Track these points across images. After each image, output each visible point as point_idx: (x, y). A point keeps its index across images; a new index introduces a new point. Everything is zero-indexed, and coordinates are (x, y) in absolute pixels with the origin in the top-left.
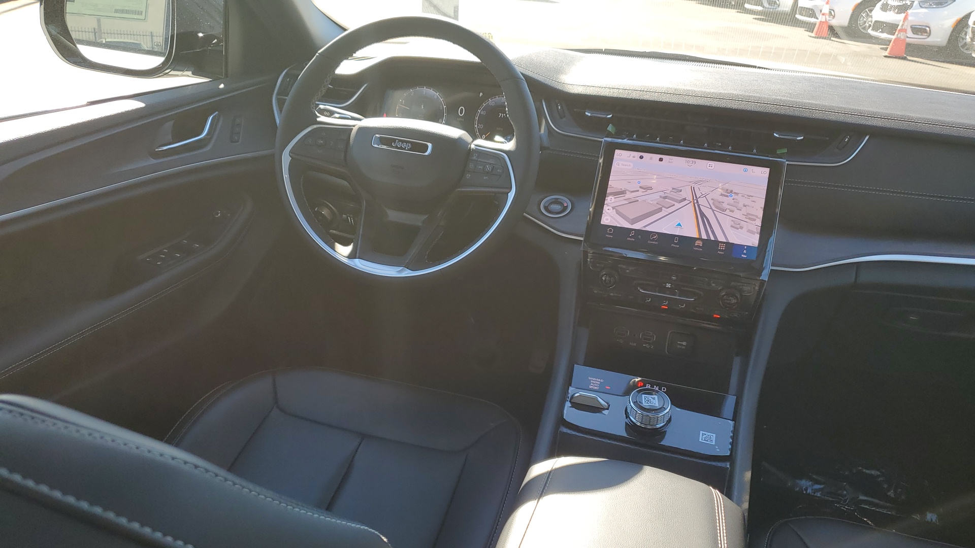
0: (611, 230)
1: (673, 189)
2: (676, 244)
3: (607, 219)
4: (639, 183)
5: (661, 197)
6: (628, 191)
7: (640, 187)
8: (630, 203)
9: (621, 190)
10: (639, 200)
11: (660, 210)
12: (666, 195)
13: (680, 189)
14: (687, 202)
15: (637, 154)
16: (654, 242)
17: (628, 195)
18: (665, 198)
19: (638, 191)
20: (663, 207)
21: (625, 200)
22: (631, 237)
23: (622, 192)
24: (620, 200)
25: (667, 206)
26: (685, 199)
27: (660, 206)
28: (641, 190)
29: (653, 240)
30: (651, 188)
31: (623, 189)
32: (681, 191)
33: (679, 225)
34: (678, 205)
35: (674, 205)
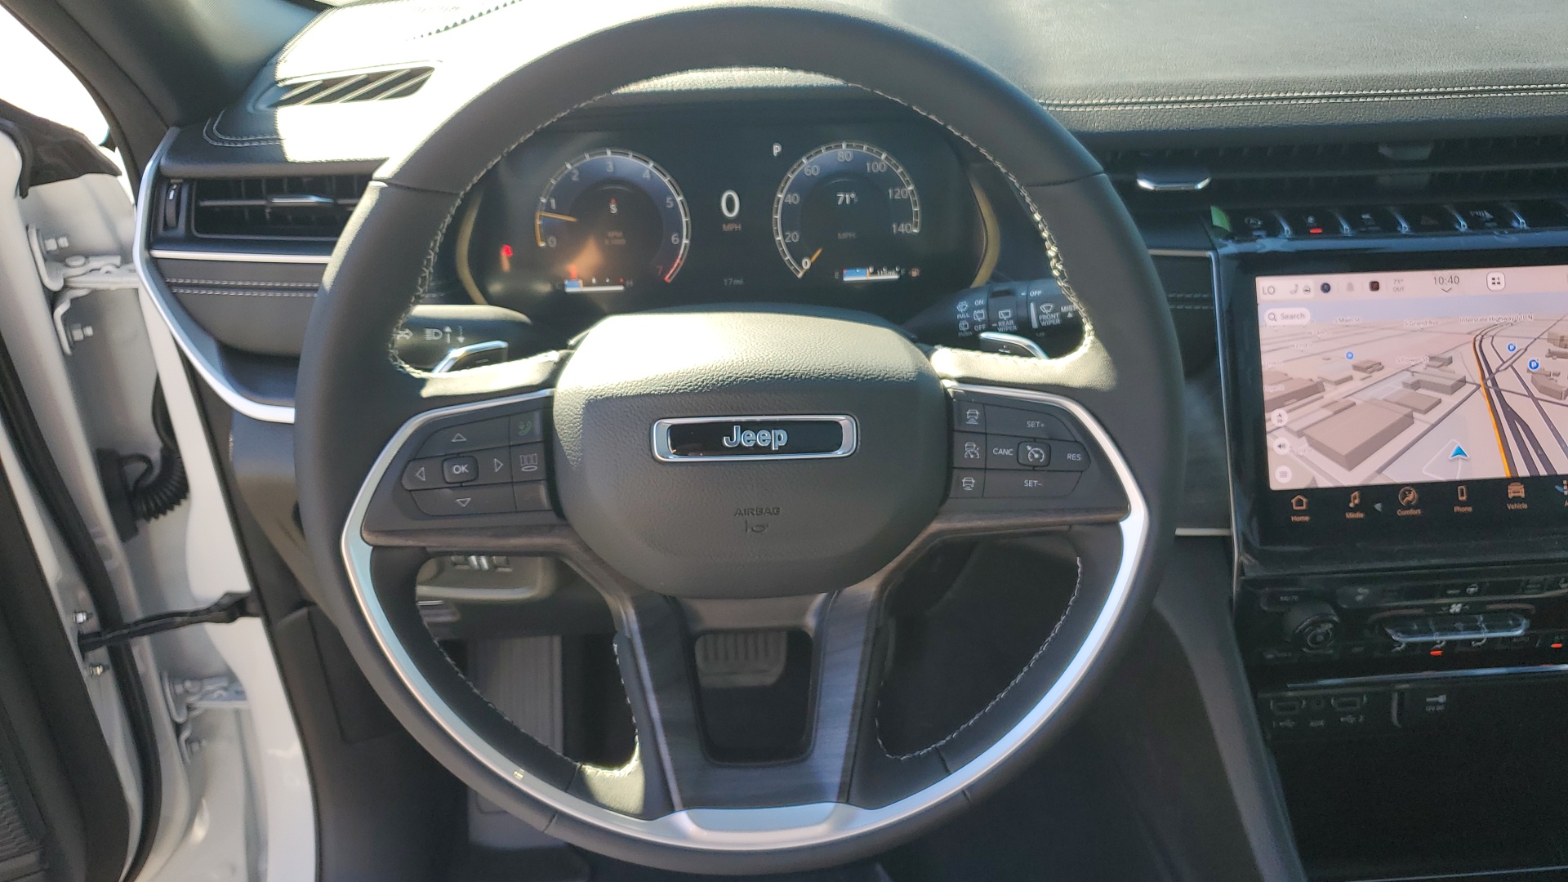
0: (1300, 503)
1: (1432, 358)
2: (1462, 504)
3: (1284, 474)
4: (1350, 356)
5: (1405, 385)
6: (1329, 382)
7: (1356, 368)
8: (1336, 413)
9: (1311, 384)
10: (1358, 402)
11: (1408, 421)
12: (1417, 377)
13: (1447, 356)
14: (1468, 388)
15: (1313, 281)
16: (1412, 512)
17: (1332, 394)
18: (1416, 385)
19: (1350, 378)
20: (1415, 410)
21: (1325, 407)
22: (1353, 510)
23: (1313, 389)
24: (1312, 412)
25: (1424, 408)
26: (1463, 382)
27: (1407, 411)
28: (1358, 375)
29: (1409, 506)
30: (1378, 367)
31: (1316, 380)
32: (1450, 361)
33: (1460, 452)
34: (1449, 401)
35: (1440, 401)
